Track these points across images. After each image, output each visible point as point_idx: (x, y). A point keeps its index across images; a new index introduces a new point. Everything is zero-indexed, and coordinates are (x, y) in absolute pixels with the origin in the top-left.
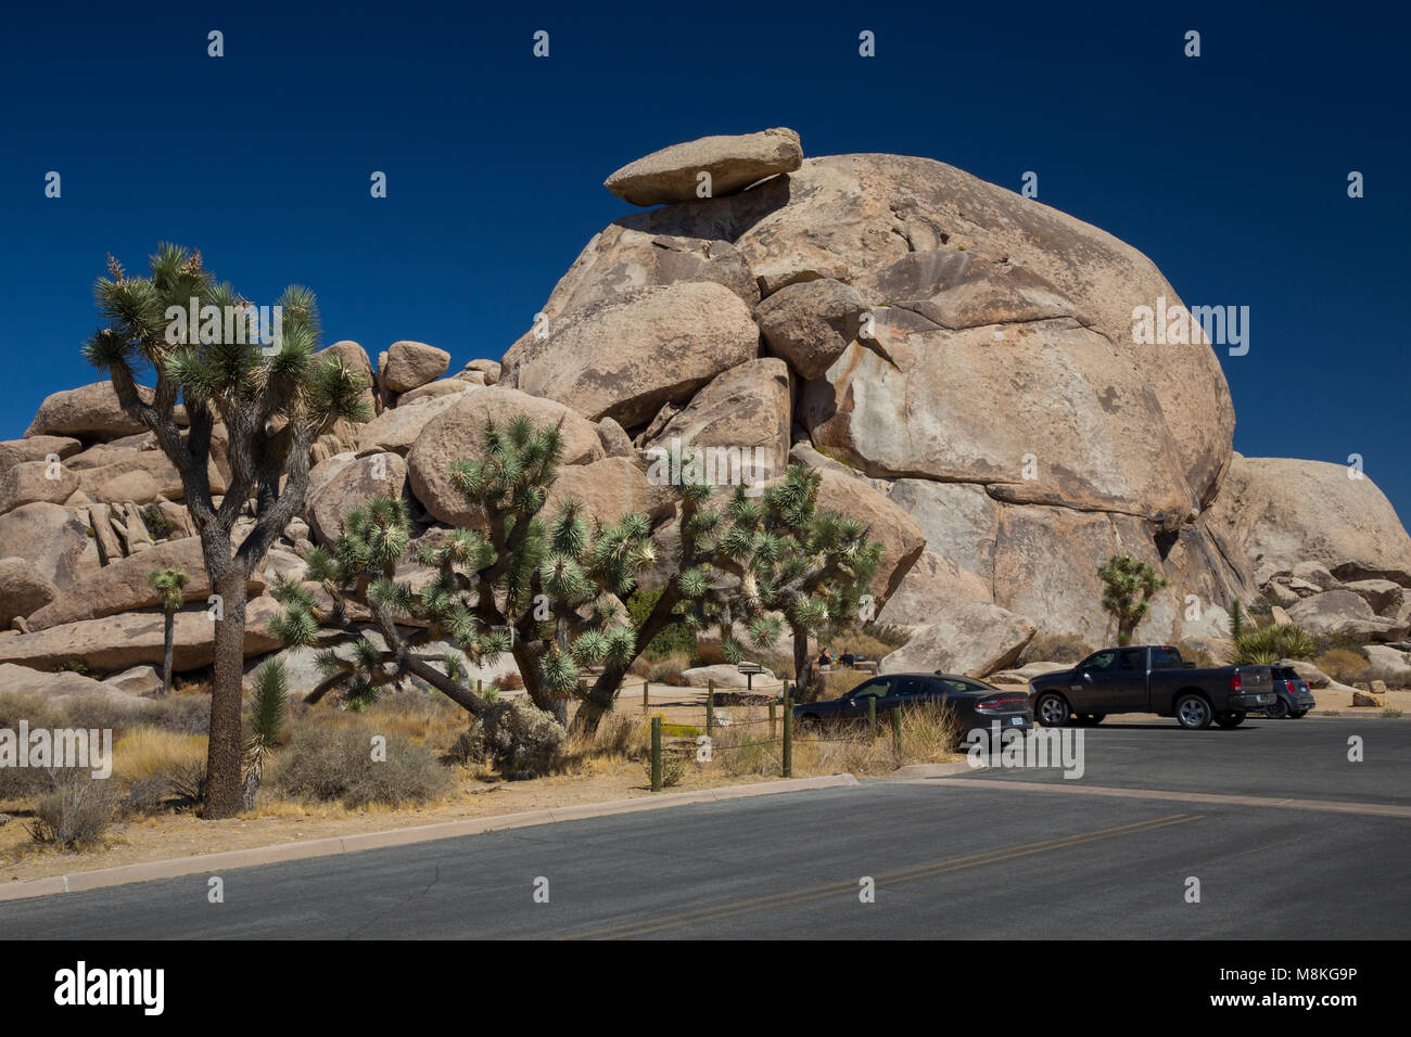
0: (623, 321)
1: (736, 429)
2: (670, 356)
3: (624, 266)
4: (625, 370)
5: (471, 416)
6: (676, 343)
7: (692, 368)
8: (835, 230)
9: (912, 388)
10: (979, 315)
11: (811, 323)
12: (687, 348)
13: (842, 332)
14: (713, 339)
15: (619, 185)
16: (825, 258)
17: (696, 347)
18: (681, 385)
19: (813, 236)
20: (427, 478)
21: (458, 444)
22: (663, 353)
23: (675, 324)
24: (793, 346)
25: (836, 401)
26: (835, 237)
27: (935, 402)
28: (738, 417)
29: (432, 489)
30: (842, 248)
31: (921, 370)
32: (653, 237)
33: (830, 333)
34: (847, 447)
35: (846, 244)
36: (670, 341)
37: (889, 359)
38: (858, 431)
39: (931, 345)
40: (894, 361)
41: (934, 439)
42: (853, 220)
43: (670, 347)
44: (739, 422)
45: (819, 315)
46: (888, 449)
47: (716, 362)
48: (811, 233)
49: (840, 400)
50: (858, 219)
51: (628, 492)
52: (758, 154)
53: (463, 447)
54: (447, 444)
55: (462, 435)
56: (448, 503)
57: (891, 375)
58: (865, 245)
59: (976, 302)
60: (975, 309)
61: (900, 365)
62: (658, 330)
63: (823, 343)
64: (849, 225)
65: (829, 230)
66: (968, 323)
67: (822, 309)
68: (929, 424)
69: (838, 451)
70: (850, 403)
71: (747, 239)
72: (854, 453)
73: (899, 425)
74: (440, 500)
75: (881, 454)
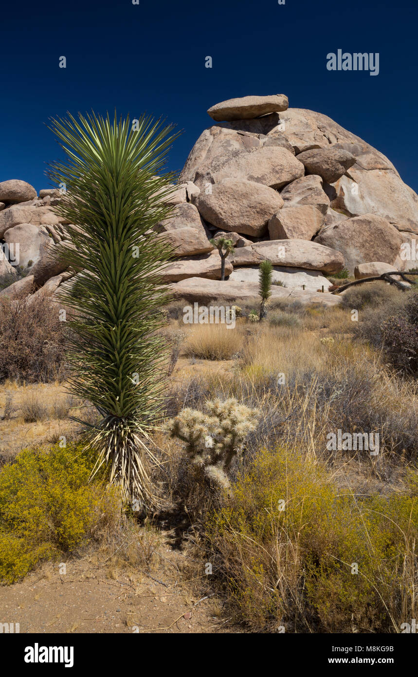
0: (256, 158)
1: (316, 200)
2: (277, 172)
3: (229, 141)
4: (263, 176)
5: (232, 189)
6: (279, 167)
7: (285, 177)
8: (304, 133)
9: (362, 189)
10: (373, 166)
11: (332, 163)
12: (282, 169)
13: (345, 166)
14: (291, 167)
15: (215, 112)
16: (303, 143)
17: (286, 170)
18: (281, 183)
19: (297, 135)
20: (218, 212)
21: (228, 199)
22: (274, 171)
23: (277, 160)
24: (325, 171)
25: (337, 192)
26: (304, 136)
27: (370, 194)
28: (315, 195)
29: (220, 216)
30: (307, 140)
31: (363, 183)
32: (237, 131)
33: (341, 167)
34: (343, 209)
35: (309, 139)
36: (276, 166)
37: (352, 179)
38: (347, 203)
39: (364, 175)
40: (354, 179)
41: (373, 207)
42: (310, 130)
43: (277, 169)
44: (316, 197)
45: (335, 160)
46: (359, 210)
47: (293, 175)
48: (296, 133)
49: (338, 192)
50: (311, 130)
51: (315, 219)
52: (278, 102)
53: (230, 200)
54: (223, 199)
55: (229, 196)
56: (229, 222)
57: (354, 184)
58: (316, 140)
59: (371, 161)
60: (372, 164)
61: (356, 181)
62: (271, 162)
63: (338, 170)
64: (309, 132)
65: (303, 133)
66: (370, 168)
67: (337, 158)
68: (370, 202)
69: (339, 210)
70: (342, 193)
71: (272, 134)
72: (348, 211)
73: (361, 202)
74: (225, 221)
75: (357, 212)
